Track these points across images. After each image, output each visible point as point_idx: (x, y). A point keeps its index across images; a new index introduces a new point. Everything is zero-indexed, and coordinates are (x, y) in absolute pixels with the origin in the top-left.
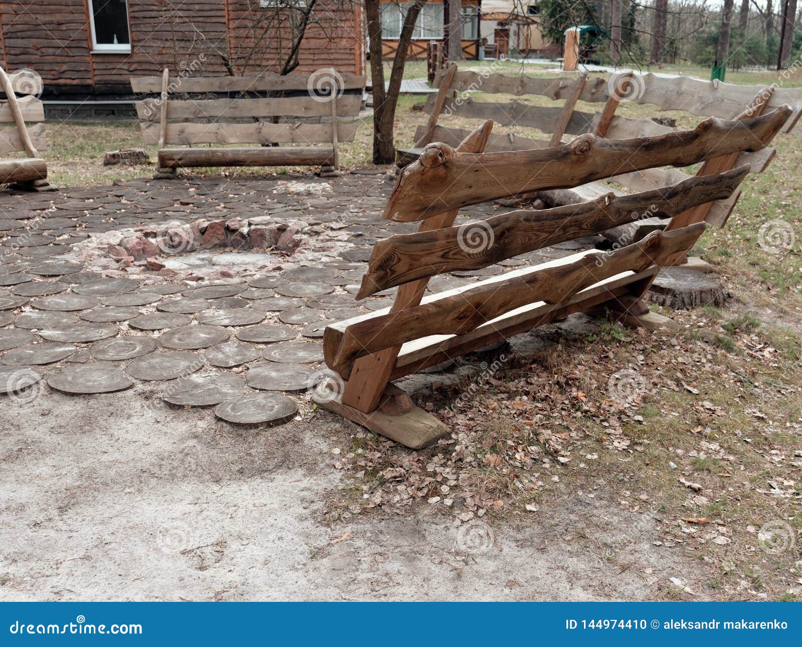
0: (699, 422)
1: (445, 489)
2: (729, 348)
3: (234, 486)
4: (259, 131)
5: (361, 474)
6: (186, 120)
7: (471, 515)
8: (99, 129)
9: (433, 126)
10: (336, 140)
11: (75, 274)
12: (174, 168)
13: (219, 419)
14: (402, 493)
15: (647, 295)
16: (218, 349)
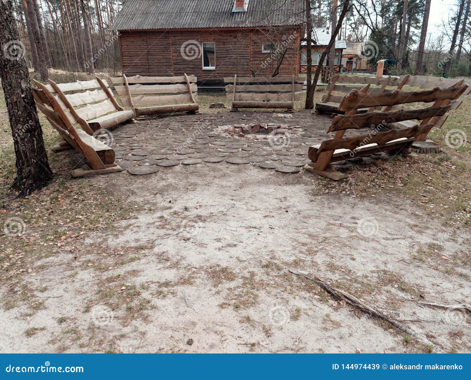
0: (427, 181)
1: (347, 190)
2: (440, 165)
3: (285, 186)
4: (266, 96)
5: (321, 186)
6: (242, 92)
7: (355, 196)
8: (204, 96)
9: (329, 95)
10: (293, 100)
11: (218, 137)
12: (237, 108)
13: (277, 171)
14: (334, 191)
15: (410, 149)
16: (271, 156)
